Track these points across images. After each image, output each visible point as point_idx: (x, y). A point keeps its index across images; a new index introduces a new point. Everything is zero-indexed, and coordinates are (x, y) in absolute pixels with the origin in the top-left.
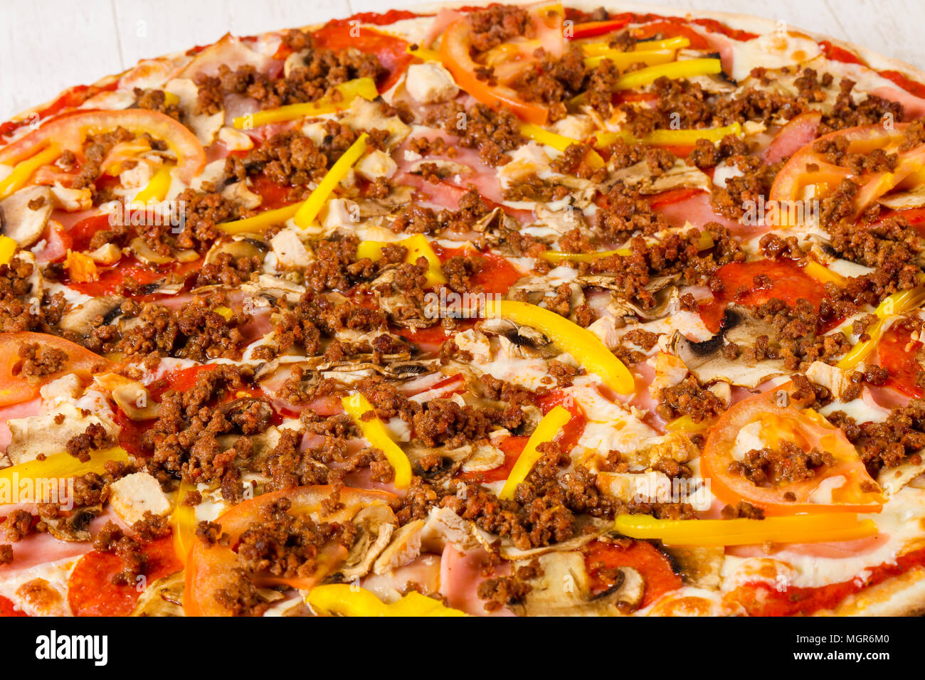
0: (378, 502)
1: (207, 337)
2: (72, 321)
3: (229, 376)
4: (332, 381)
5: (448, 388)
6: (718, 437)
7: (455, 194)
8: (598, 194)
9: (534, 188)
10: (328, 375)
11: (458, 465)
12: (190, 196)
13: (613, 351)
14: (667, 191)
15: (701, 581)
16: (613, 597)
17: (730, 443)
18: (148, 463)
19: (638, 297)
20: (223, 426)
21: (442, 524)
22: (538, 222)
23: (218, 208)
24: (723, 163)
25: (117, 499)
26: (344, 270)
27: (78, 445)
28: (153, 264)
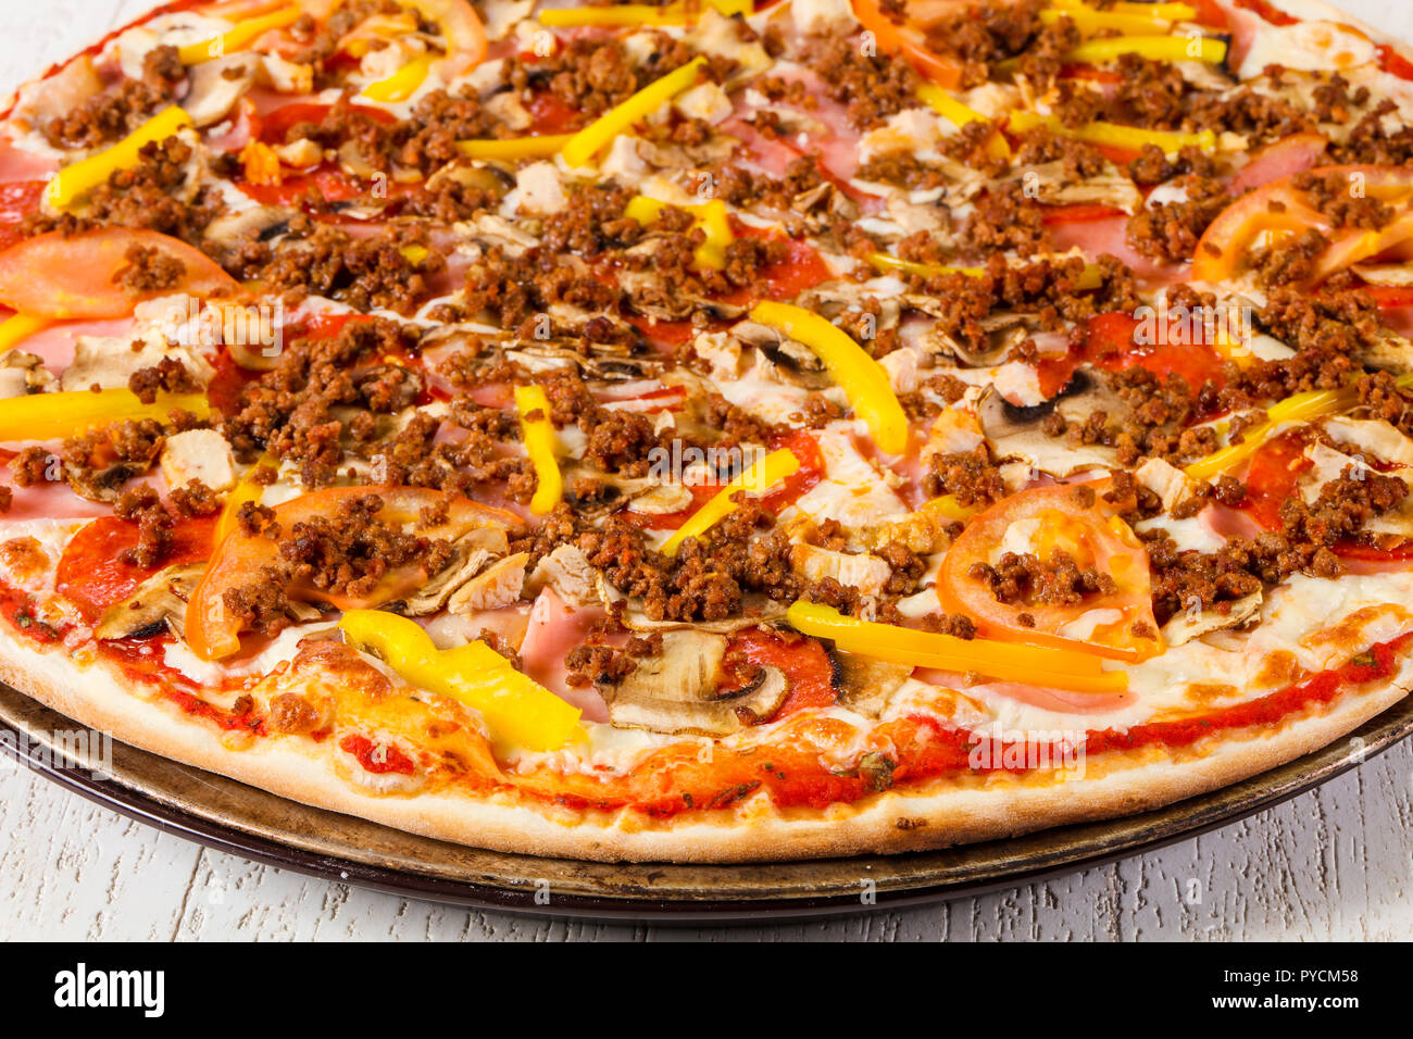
0: (494, 523)
1: (377, 280)
2: (220, 231)
3: (383, 333)
4: (513, 365)
5: (660, 402)
6: (981, 529)
7: (790, 157)
8: (984, 192)
9: (900, 170)
10: (512, 356)
11: (623, 499)
12: (438, 97)
13: (899, 397)
14: (1075, 205)
15: (860, 704)
16: (741, 702)
17: (996, 540)
18: (228, 421)
19: (963, 333)
20: (342, 393)
21: (560, 566)
22: (884, 214)
23: (469, 121)
24: (1172, 182)
25: (169, 457)
26: (596, 229)
27: (143, 380)
28: (357, 178)
